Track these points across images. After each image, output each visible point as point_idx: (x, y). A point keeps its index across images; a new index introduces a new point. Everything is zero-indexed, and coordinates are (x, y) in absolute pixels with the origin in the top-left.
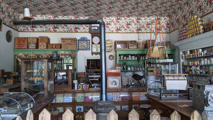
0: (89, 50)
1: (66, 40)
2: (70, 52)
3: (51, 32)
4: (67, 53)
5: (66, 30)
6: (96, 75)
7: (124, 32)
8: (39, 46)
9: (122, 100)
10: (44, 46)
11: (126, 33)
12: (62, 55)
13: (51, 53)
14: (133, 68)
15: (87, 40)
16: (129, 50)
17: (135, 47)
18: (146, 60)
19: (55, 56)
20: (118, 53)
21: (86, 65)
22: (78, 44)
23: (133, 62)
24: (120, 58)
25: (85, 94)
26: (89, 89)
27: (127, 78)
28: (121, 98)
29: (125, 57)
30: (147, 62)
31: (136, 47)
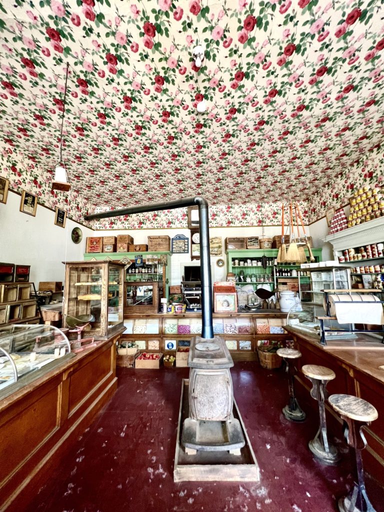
0: (188, 252)
1: (154, 238)
2: (159, 256)
3: (135, 229)
4: (155, 257)
5: (155, 226)
6: (196, 290)
7: (239, 225)
8: (118, 248)
9: (239, 332)
10: (124, 249)
11: (242, 226)
12: (148, 260)
13: (133, 258)
14: (254, 280)
15: (184, 239)
16: (247, 252)
17: (257, 246)
18: (275, 266)
19: (139, 261)
20: (231, 256)
21: (183, 274)
22: (172, 245)
23: (254, 270)
24: (234, 264)
25: (180, 320)
26: (185, 313)
27: (245, 295)
28: (237, 329)
29: (242, 263)
30: (276, 270)
31: (259, 247)
